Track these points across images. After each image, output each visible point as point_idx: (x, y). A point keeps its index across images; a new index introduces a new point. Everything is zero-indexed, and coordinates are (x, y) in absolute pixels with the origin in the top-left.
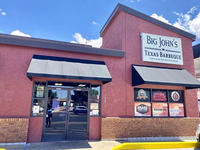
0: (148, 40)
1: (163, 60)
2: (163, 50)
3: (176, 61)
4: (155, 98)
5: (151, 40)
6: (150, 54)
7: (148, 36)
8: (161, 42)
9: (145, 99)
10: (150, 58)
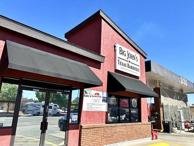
0: (120, 51)
1: (129, 71)
2: (130, 62)
3: (137, 73)
4: (122, 104)
5: (122, 51)
6: (121, 64)
7: (120, 47)
8: (128, 55)
9: (115, 105)
10: (121, 67)
